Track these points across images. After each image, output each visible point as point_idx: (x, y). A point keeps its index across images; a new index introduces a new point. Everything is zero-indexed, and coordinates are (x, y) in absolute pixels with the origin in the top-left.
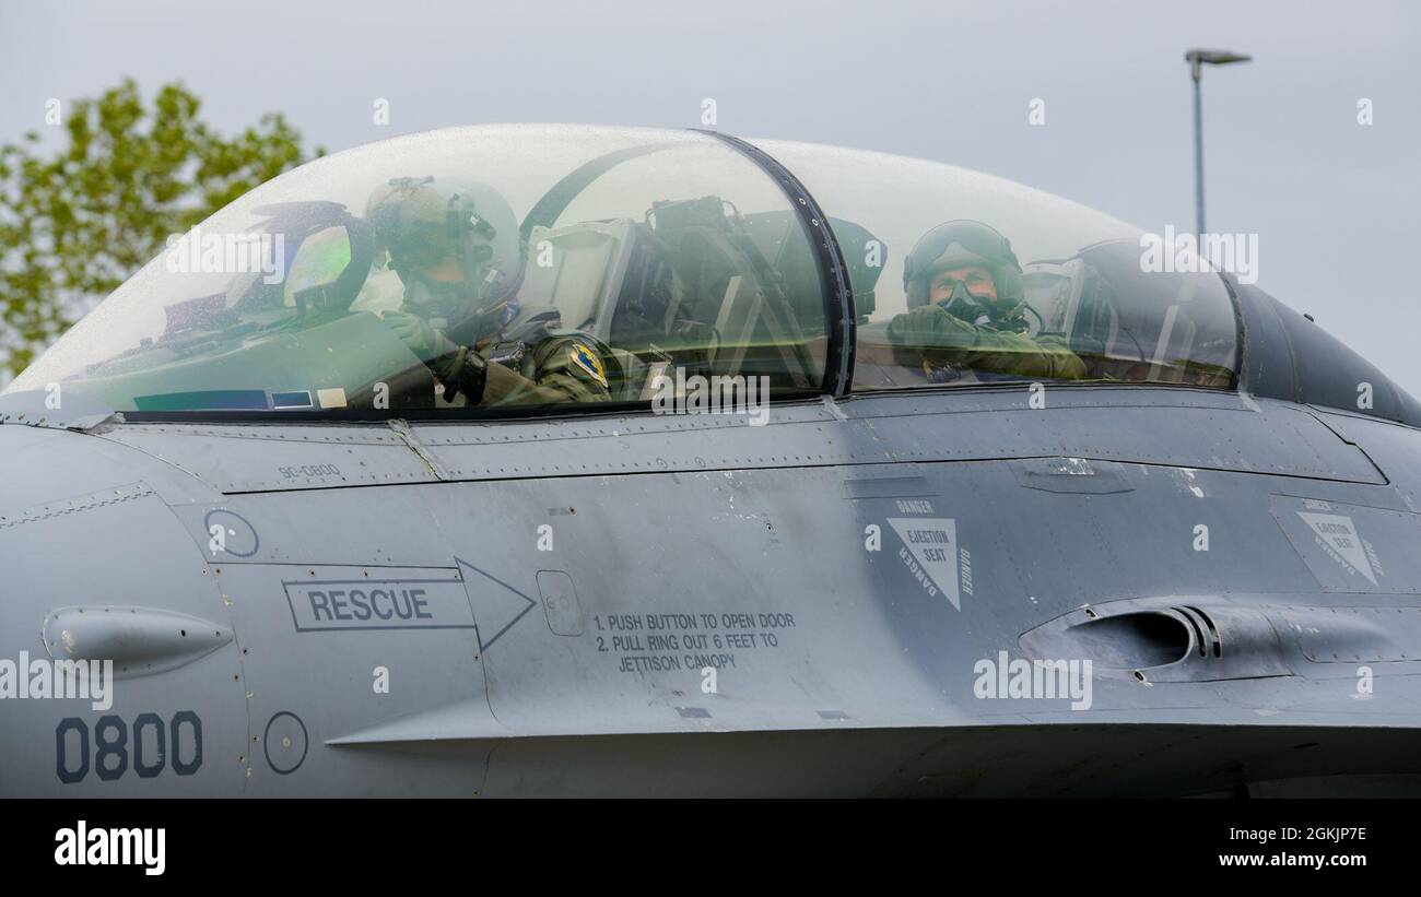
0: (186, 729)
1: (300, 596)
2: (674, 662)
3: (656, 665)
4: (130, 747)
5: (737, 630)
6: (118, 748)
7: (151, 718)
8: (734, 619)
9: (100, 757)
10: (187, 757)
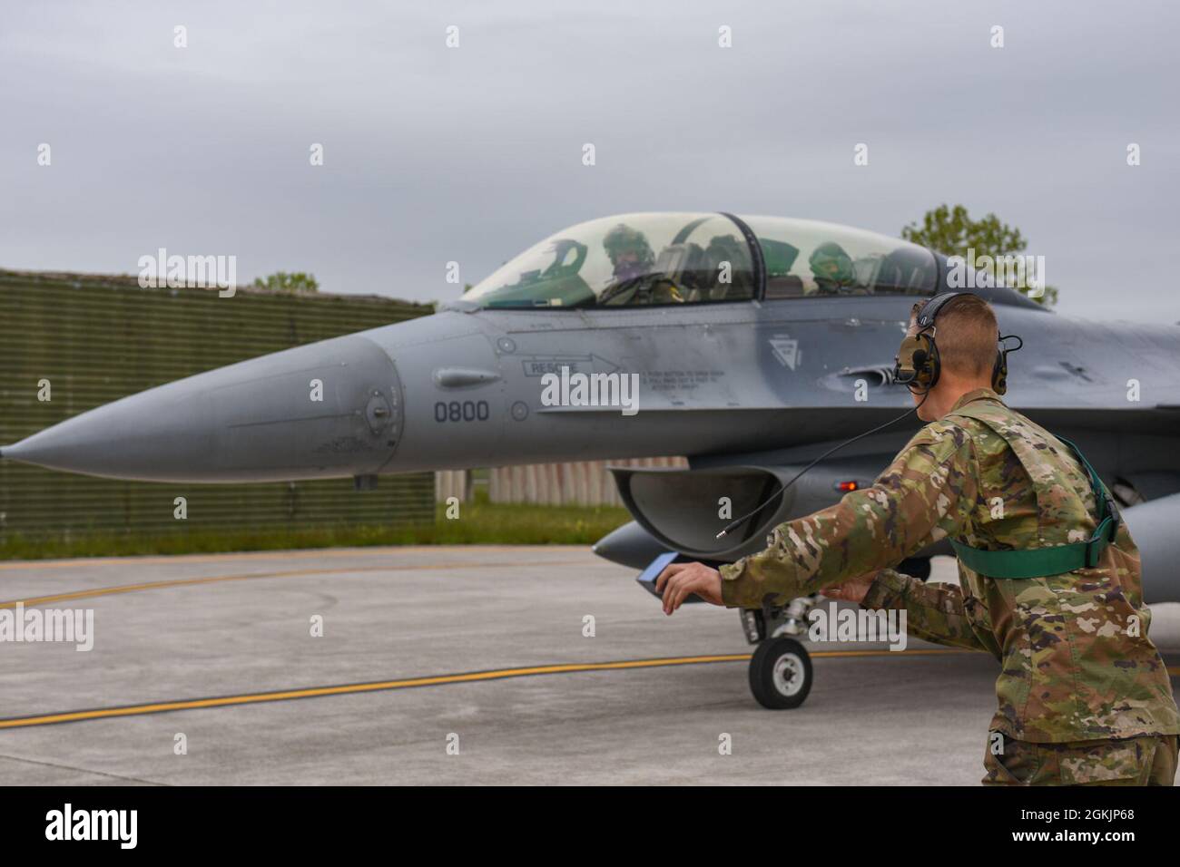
0: (483, 407)
1: (528, 366)
2: (673, 387)
3: (666, 388)
4: (462, 411)
5: (701, 377)
6: (458, 411)
7: (471, 403)
8: (701, 373)
9: (451, 415)
10: (483, 414)
